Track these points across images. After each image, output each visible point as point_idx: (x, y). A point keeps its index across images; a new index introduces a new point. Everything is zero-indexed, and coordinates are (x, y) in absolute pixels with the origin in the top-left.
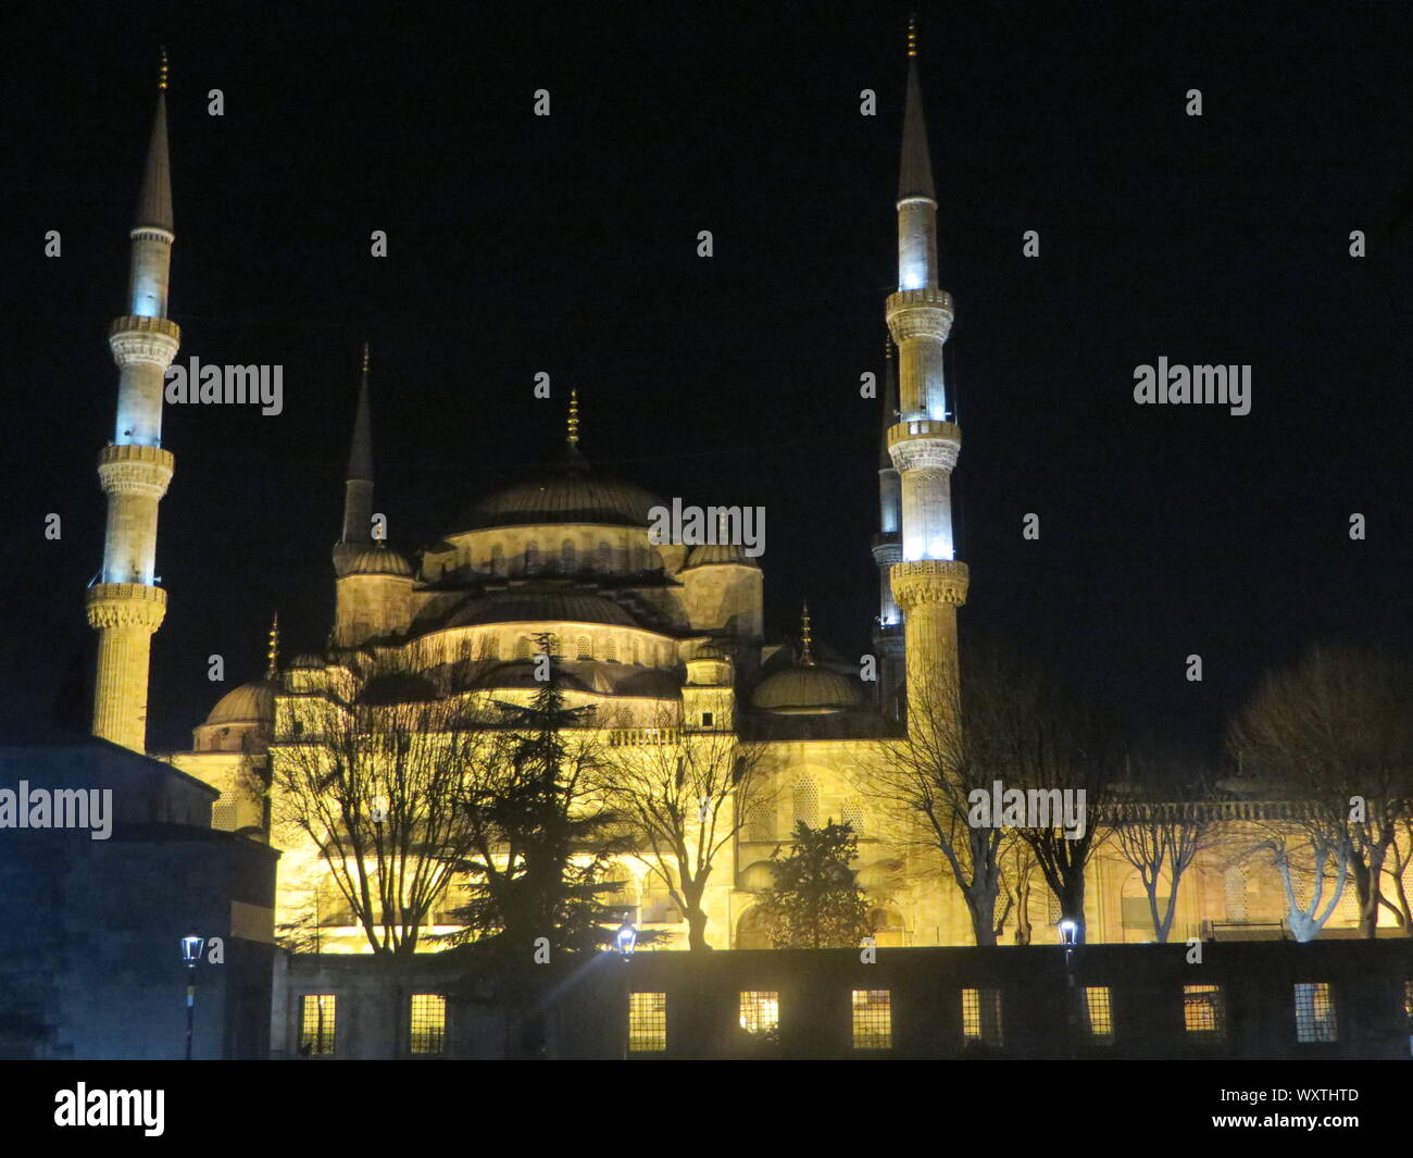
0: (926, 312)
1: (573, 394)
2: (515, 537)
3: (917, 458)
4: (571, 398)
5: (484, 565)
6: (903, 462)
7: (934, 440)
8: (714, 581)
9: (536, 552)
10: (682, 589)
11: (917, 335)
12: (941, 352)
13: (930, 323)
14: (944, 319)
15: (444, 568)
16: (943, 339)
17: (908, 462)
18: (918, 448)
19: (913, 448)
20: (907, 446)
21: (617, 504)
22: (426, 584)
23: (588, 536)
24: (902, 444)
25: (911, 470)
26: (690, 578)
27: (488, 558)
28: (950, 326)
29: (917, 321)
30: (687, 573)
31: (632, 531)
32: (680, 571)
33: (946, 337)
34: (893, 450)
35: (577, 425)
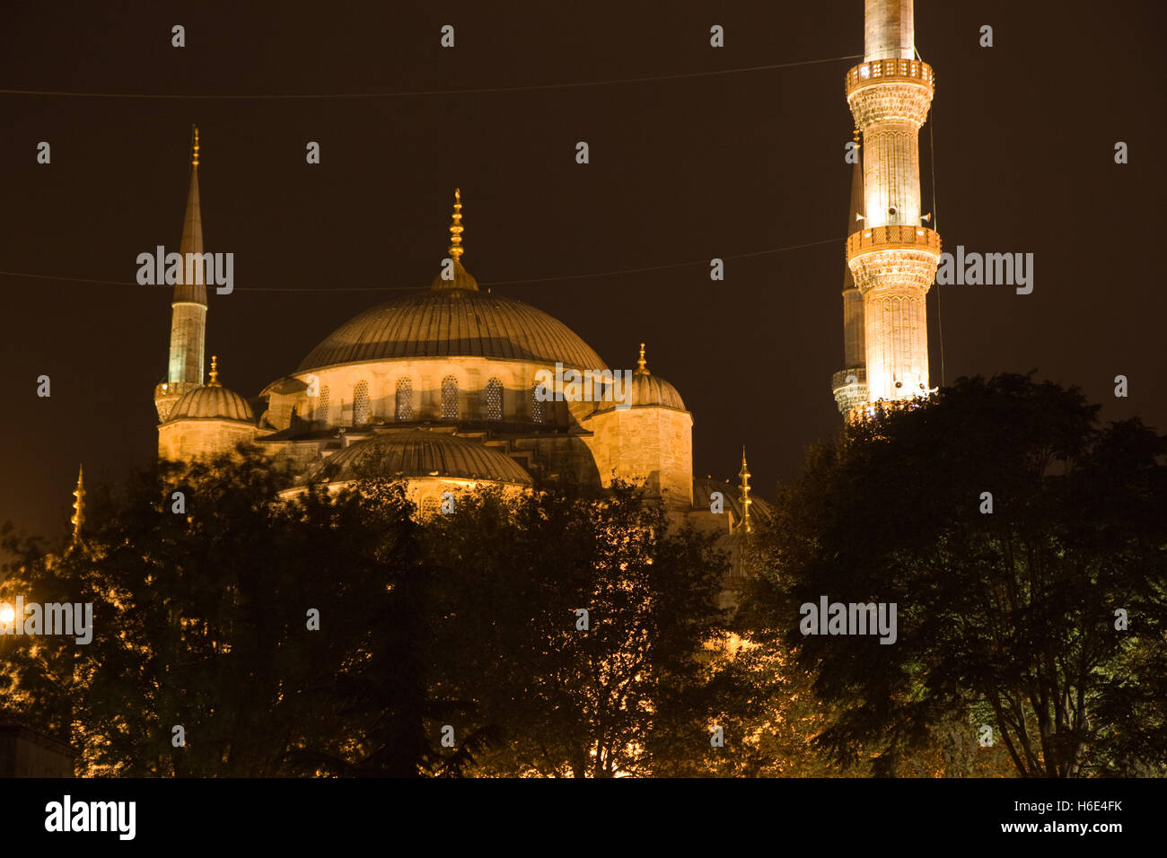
0: (897, 88)
1: (457, 195)
2: (383, 375)
3: (884, 273)
4: (455, 201)
5: (344, 408)
6: (866, 278)
7: (906, 251)
8: (631, 428)
9: (409, 392)
10: (592, 439)
11: (887, 118)
12: (916, 139)
13: (902, 102)
14: (921, 97)
15: (294, 411)
16: (919, 123)
17: (872, 278)
18: (885, 261)
19: (879, 261)
20: (871, 259)
21: (511, 333)
22: (270, 433)
23: (474, 372)
24: (866, 256)
25: (876, 289)
26: (602, 425)
27: (349, 400)
28: (929, 105)
29: (885, 102)
30: (597, 419)
31: (528, 367)
32: (588, 417)
33: (924, 120)
34: (853, 263)
35: (461, 234)
